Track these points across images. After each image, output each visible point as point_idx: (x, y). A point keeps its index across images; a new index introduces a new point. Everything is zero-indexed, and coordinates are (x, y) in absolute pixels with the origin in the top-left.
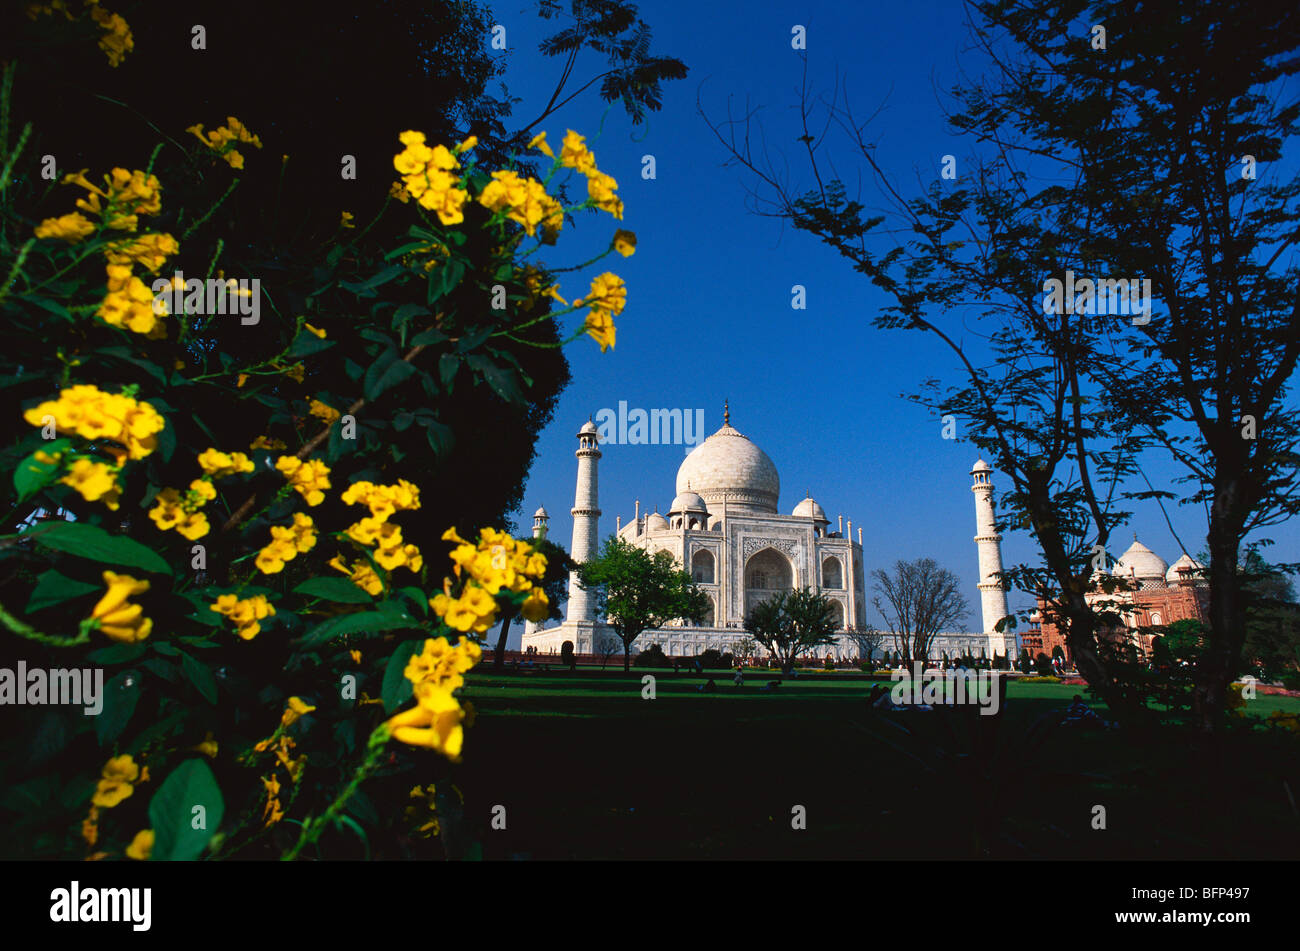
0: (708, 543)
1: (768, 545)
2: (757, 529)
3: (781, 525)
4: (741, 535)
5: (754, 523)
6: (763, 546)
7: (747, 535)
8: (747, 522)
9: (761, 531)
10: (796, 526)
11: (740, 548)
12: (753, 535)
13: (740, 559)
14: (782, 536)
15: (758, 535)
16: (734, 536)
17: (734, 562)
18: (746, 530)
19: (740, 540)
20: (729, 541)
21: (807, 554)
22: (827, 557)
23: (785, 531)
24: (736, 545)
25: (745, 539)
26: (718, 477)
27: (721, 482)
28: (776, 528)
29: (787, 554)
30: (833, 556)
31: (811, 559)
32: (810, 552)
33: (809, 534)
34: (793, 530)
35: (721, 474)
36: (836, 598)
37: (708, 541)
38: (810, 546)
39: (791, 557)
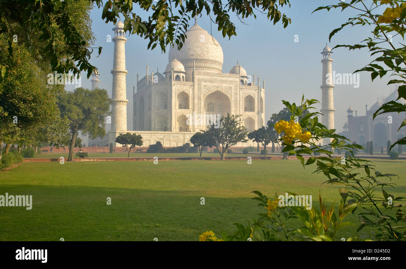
1: (216, 90)
2: (211, 81)
4: (203, 84)
5: (209, 77)
6: (213, 90)
7: (206, 84)
8: (206, 77)
9: (213, 82)
11: (202, 91)
12: (209, 84)
13: (202, 97)
14: (224, 85)
15: (211, 84)
16: (199, 84)
17: (199, 98)
18: (205, 81)
19: (202, 86)
20: (196, 87)
21: (236, 94)
22: (246, 95)
23: (226, 82)
24: (200, 89)
25: (204, 86)
26: (191, 53)
27: (192, 55)
28: (220, 80)
29: (226, 94)
30: (249, 95)
31: (238, 96)
32: (238, 93)
33: (238, 83)
34: (230, 82)
35: (192, 51)
36: (251, 116)
37: (186, 87)
38: (238, 90)
39: (228, 95)
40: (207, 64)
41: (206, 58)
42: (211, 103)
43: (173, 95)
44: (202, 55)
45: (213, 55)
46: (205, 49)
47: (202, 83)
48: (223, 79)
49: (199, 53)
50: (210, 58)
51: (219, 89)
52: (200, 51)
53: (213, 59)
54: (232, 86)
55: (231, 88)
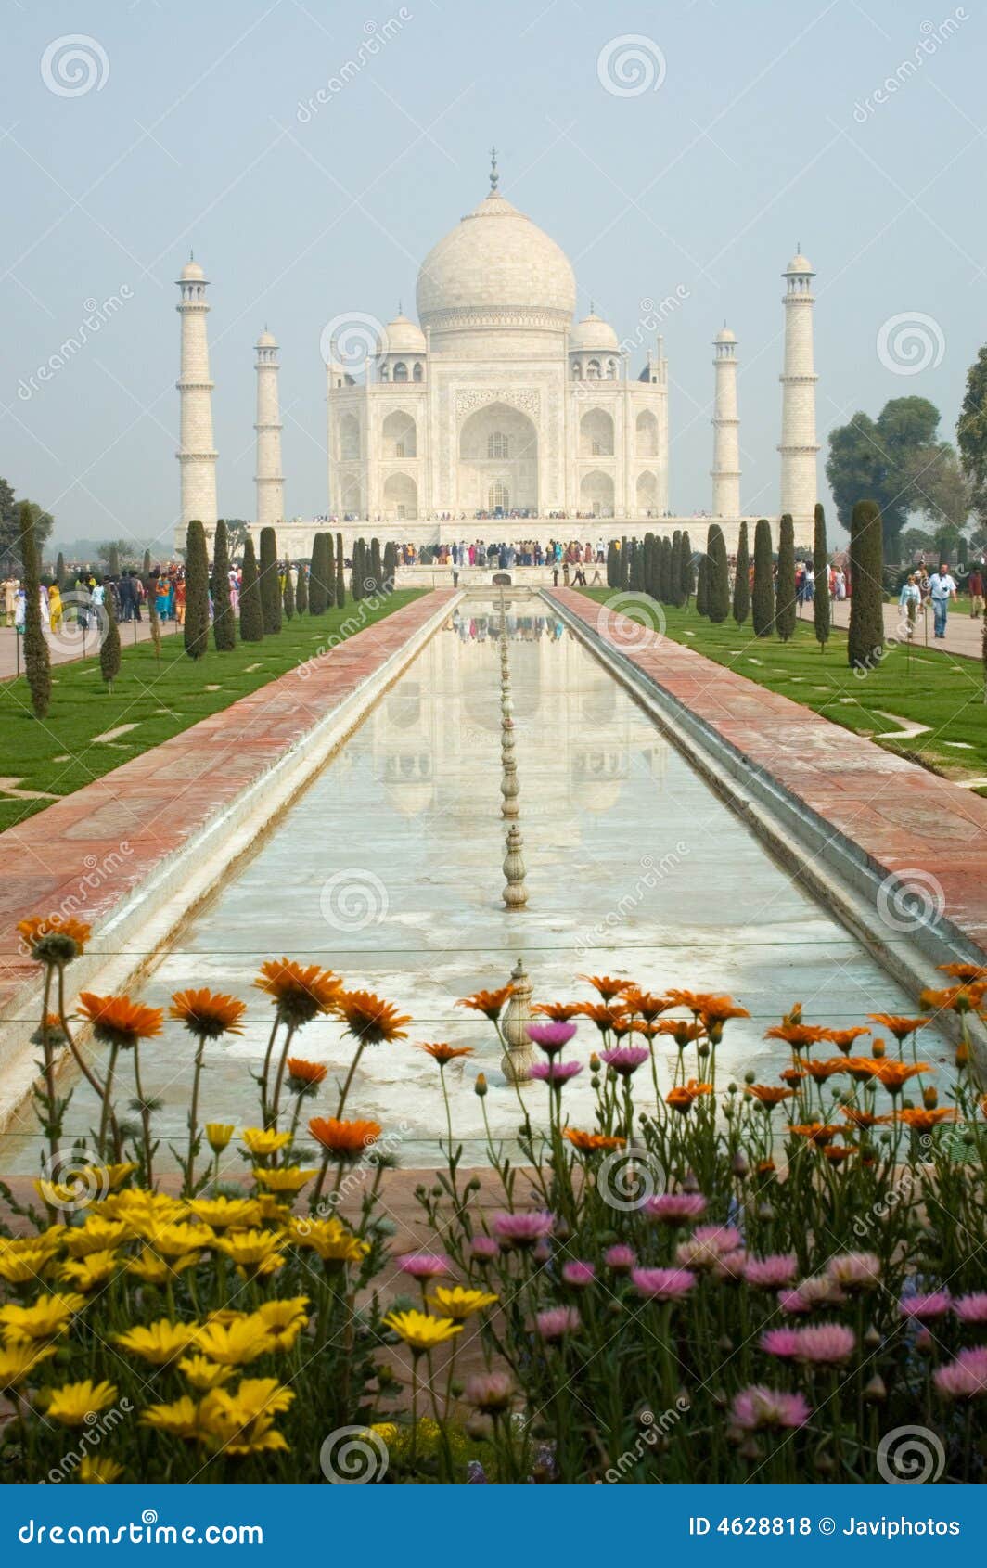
0: (404, 402)
1: (493, 399)
2: (478, 377)
3: (515, 367)
4: (453, 386)
5: (470, 367)
6: (485, 401)
7: (462, 385)
8: (464, 368)
9: (483, 379)
10: (538, 367)
11: (453, 405)
12: (472, 385)
13: (452, 421)
14: (517, 385)
15: (479, 385)
16: (444, 389)
17: (444, 426)
18: (462, 379)
19: (453, 394)
20: (435, 397)
21: (553, 408)
22: (587, 409)
23: (521, 375)
24: (444, 402)
25: (459, 392)
26: (455, 292)
27: (459, 297)
28: (506, 372)
29: (524, 410)
30: (597, 409)
31: (561, 414)
32: (560, 403)
33: (559, 376)
34: (534, 374)
35: (458, 285)
36: (600, 469)
37: (405, 398)
38: (561, 395)
39: (530, 413)
40: (503, 319)
41: (496, 302)
42: (498, 435)
43: (372, 422)
44: (484, 296)
45: (519, 290)
46: (492, 277)
47: (450, 385)
48: (515, 369)
49: (477, 290)
50: (510, 302)
51: (502, 399)
52: (479, 284)
53: (522, 303)
54: (543, 386)
55: (537, 391)
